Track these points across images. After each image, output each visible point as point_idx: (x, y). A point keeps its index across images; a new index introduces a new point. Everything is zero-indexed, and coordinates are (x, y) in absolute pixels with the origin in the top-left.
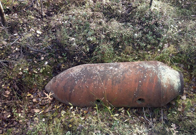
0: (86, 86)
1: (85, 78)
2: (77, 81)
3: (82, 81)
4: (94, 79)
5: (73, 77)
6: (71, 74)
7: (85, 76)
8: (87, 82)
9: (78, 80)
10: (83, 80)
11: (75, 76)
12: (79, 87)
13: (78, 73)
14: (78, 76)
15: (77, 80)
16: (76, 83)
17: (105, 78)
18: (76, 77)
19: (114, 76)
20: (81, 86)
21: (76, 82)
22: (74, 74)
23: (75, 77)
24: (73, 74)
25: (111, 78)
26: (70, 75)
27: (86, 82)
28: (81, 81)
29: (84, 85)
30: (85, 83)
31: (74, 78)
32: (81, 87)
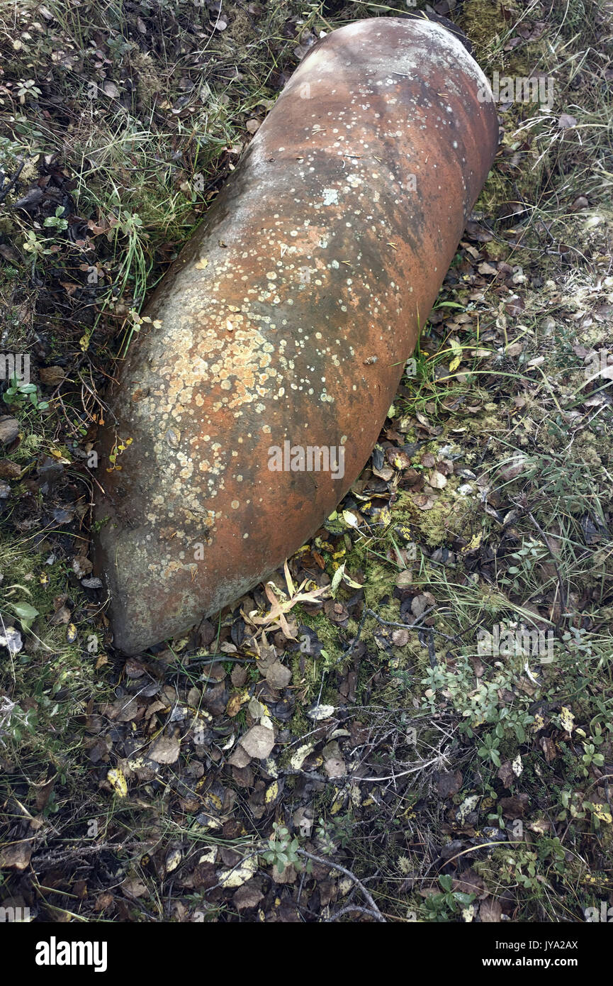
0: (365, 364)
1: (331, 344)
2: (323, 385)
3: (337, 363)
4: (356, 302)
5: (281, 400)
6: (260, 400)
7: (319, 336)
8: (355, 348)
9: (324, 379)
10: (334, 357)
11: (285, 384)
12: (352, 398)
13: (283, 359)
14: (300, 371)
15: (319, 388)
16: (330, 399)
17: (378, 255)
18: (299, 384)
19: (390, 213)
20: (355, 388)
21: (326, 398)
22: (271, 383)
23: (294, 387)
24: (262, 392)
25: (392, 232)
26: (260, 408)
27: (353, 353)
28: (335, 368)
29: (357, 367)
30: (351, 359)
31: (297, 397)
32: (358, 387)
